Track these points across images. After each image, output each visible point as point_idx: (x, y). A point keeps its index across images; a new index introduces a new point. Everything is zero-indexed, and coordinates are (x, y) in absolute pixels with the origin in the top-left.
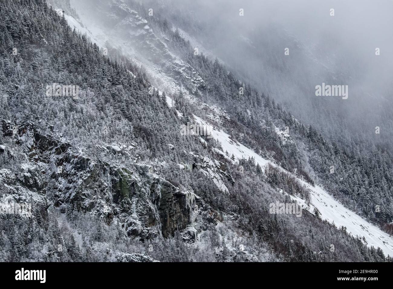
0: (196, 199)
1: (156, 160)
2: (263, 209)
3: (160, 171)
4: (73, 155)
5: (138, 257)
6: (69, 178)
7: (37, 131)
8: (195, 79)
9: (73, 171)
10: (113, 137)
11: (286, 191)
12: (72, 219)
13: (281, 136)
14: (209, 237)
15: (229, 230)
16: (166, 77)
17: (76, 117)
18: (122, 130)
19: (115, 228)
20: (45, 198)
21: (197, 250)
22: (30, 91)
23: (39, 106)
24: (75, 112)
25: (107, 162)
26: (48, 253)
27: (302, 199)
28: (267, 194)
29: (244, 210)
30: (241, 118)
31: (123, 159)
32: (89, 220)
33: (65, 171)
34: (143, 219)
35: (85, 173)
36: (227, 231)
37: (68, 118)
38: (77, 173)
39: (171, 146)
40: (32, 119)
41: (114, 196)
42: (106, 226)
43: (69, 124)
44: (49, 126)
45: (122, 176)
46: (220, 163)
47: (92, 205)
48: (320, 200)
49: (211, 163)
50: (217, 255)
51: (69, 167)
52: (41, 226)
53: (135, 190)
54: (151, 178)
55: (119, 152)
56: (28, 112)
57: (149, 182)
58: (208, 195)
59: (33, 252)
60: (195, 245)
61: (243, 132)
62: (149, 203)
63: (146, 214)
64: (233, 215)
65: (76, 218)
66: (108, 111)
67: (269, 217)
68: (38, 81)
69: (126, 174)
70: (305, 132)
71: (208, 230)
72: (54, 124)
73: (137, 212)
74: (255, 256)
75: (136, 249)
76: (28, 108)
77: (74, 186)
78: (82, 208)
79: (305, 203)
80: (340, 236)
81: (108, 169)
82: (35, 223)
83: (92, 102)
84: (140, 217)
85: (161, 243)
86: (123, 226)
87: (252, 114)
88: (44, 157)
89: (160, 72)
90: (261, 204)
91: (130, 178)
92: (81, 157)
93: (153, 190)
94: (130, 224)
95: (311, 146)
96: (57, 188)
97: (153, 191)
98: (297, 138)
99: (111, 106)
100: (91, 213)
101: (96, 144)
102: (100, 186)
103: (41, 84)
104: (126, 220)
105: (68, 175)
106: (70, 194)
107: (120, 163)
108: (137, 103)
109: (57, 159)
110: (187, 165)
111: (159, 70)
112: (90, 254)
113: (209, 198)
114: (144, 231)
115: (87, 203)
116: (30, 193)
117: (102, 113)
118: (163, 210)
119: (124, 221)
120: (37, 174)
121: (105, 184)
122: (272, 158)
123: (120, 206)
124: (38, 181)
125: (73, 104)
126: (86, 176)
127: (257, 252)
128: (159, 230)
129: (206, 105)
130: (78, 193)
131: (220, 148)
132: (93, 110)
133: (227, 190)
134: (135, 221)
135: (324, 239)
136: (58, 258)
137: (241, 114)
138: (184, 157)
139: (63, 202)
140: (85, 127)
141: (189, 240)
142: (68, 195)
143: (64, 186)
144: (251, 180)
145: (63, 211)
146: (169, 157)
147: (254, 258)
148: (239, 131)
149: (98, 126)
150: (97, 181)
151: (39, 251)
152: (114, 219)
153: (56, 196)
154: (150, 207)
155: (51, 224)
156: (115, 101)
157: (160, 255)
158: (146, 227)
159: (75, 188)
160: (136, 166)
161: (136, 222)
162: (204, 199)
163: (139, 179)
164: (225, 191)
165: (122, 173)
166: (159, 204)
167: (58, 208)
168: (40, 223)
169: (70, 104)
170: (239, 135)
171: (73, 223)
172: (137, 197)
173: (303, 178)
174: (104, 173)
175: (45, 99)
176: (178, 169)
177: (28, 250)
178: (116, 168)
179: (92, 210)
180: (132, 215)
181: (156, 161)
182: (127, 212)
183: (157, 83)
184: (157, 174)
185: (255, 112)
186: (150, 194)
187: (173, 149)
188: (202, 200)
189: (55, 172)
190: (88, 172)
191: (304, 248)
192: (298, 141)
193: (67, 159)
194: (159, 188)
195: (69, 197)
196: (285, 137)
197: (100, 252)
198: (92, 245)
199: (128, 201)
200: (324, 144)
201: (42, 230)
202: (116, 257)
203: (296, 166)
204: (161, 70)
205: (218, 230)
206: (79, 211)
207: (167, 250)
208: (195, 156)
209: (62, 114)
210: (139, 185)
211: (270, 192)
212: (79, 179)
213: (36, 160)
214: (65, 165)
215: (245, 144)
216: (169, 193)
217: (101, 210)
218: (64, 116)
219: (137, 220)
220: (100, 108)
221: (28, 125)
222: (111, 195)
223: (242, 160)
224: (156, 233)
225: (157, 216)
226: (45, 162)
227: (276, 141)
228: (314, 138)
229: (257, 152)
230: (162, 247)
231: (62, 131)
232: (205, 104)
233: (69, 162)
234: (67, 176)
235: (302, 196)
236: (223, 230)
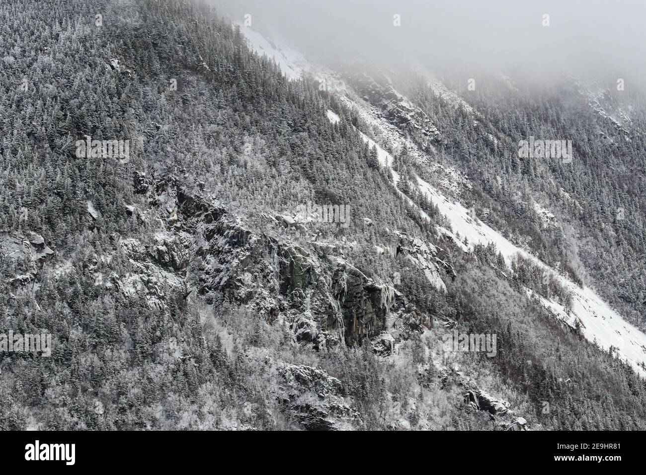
0: (396, 296)
1: (344, 238)
2: (493, 315)
3: (348, 255)
4: (228, 226)
5: (307, 371)
6: (221, 256)
7: (181, 190)
8: (427, 129)
9: (226, 247)
10: (286, 203)
11: (537, 292)
12: (220, 313)
13: (541, 215)
14: (411, 350)
15: (439, 341)
16: (387, 124)
17: (236, 173)
18: (299, 195)
19: (279, 329)
20: (184, 282)
21: (392, 366)
22: (175, 134)
23: (186, 155)
24: (235, 166)
25: (275, 238)
26: (182, 357)
27: (561, 305)
28: (501, 296)
29: (465, 315)
30: (488, 187)
31: (298, 234)
32: (244, 315)
33: (216, 247)
34: (319, 319)
35: (242, 251)
36: (437, 343)
37: (226, 174)
38: (232, 249)
39: (367, 220)
40: (176, 172)
41: (281, 285)
42: (268, 326)
43: (225, 182)
44: (198, 183)
45: (294, 258)
46: (437, 248)
47: (250, 296)
48: (587, 308)
49: (424, 247)
50: (420, 374)
51: (221, 241)
52: (175, 320)
53: (311, 278)
54: (333, 263)
55: (292, 225)
56: (171, 163)
57: (330, 269)
58: (414, 292)
59: (161, 355)
60: (390, 360)
61: (489, 208)
62: (329, 297)
63: (324, 313)
64: (448, 321)
65: (226, 311)
66: (282, 168)
67: (500, 327)
68: (189, 120)
69: (299, 255)
70: (576, 212)
71: (409, 340)
72: (205, 182)
73: (311, 309)
74: (473, 380)
75: (305, 359)
76: (172, 157)
77: (227, 268)
78: (236, 299)
79: (564, 310)
80: (601, 359)
81: (275, 247)
82: (167, 315)
83: (262, 153)
84: (315, 316)
85: (342, 354)
86: (291, 327)
87: (503, 182)
88: (189, 225)
89: (379, 117)
90: (490, 308)
91: (305, 261)
92: (239, 229)
93: (336, 280)
94: (301, 325)
95: (583, 233)
96: (203, 270)
97: (336, 282)
98: (564, 220)
99: (287, 160)
100: (247, 306)
101: (261, 212)
102: (262, 270)
103: (192, 125)
104: (296, 319)
105: (219, 252)
106: (221, 279)
107: (292, 240)
108: (326, 159)
109: (207, 229)
110: (388, 248)
111: (377, 114)
112: (242, 362)
113: (415, 295)
114: (320, 335)
115: (243, 292)
116: (165, 273)
117: (274, 169)
118: (349, 308)
119: (292, 321)
120: (176, 249)
121: (270, 267)
122: (527, 245)
123: (288, 298)
124: (177, 258)
125: (234, 155)
126: (243, 255)
127: (476, 374)
128: (341, 336)
129: (440, 167)
130: (231, 278)
131: (449, 228)
132: (261, 164)
133: (444, 287)
134: (307, 321)
135: (576, 361)
136: (196, 365)
137: (488, 182)
138: (385, 238)
139: (210, 289)
140: (248, 188)
141: (382, 352)
142: (217, 279)
143: (213, 267)
144: (480, 274)
145: (209, 301)
146: (362, 236)
147: (470, 382)
148: (483, 206)
149: (265, 187)
150: (258, 263)
151: (170, 354)
152: (279, 316)
153: (201, 280)
154: (330, 303)
155: (190, 318)
156: (295, 154)
157: (340, 370)
158: (323, 330)
159: (228, 270)
160: (315, 246)
161: (309, 323)
162: (407, 296)
163: (317, 263)
164: (441, 287)
165: (295, 254)
166: (343, 300)
167: (203, 297)
168: (175, 315)
169: (230, 155)
170: (482, 211)
171: (221, 318)
172: (313, 289)
173: (567, 276)
174: (270, 253)
175: (196, 145)
176: (374, 253)
177: (154, 351)
178: (286, 246)
179: (249, 303)
180: (305, 313)
181: (344, 240)
182: (298, 308)
183: (373, 132)
184: (343, 258)
185: (508, 181)
186: (331, 285)
187: (370, 225)
188: (405, 298)
189: (202, 247)
190: (248, 249)
191: (544, 372)
192: (566, 224)
193: (220, 231)
194: (344, 277)
195: (219, 283)
196: (547, 217)
197: (256, 360)
198: (245, 351)
199: (300, 293)
200: (601, 230)
201: (176, 325)
202: (277, 369)
203: (559, 258)
204: (381, 115)
205: (424, 340)
206: (231, 302)
207: (350, 364)
208: (401, 236)
209: (217, 168)
210: (316, 271)
211: (505, 292)
212: (233, 258)
213: (178, 229)
214: (217, 239)
215: (490, 224)
216: (358, 285)
217: (262, 303)
218: (219, 171)
219: (312, 320)
220: (271, 163)
221: (170, 180)
222: (277, 284)
223: (479, 246)
224: (336, 340)
225: (340, 316)
226: (190, 233)
227: (534, 222)
228: (589, 222)
229: (506, 236)
230: (344, 359)
231: (215, 192)
232: (439, 165)
233: (222, 235)
234: (218, 254)
235: (561, 300)
236: (431, 340)
